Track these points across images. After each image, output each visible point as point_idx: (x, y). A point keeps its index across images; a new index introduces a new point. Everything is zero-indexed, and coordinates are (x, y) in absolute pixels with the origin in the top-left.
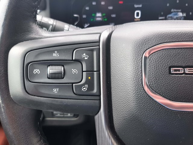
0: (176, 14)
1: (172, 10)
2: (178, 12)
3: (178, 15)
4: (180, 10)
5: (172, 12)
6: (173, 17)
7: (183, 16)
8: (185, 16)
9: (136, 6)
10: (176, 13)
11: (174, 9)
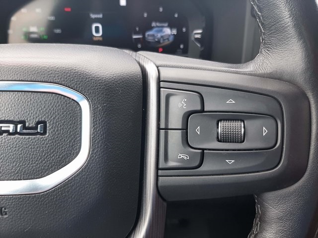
0: (161, 31)
1: (154, 24)
2: (163, 27)
3: (164, 32)
4: (166, 25)
5: (153, 27)
6: (156, 35)
7: (173, 34)
8: (175, 34)
9: (93, 16)
10: (161, 29)
11: (156, 21)
